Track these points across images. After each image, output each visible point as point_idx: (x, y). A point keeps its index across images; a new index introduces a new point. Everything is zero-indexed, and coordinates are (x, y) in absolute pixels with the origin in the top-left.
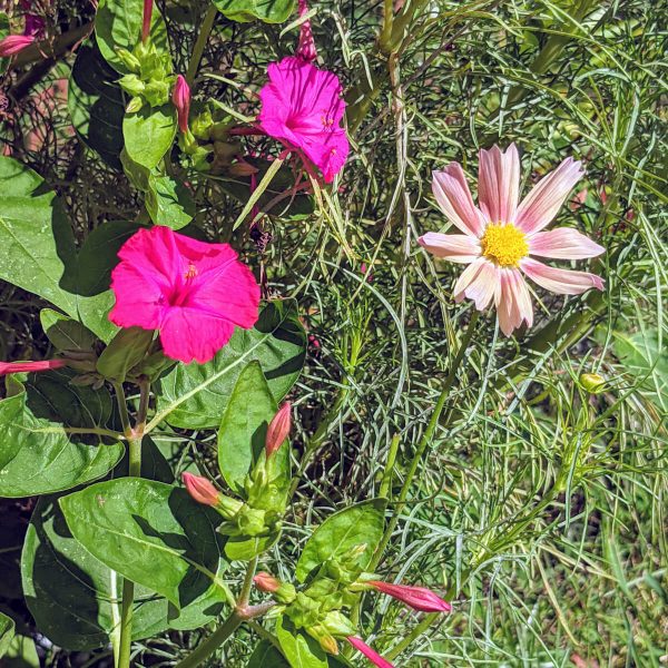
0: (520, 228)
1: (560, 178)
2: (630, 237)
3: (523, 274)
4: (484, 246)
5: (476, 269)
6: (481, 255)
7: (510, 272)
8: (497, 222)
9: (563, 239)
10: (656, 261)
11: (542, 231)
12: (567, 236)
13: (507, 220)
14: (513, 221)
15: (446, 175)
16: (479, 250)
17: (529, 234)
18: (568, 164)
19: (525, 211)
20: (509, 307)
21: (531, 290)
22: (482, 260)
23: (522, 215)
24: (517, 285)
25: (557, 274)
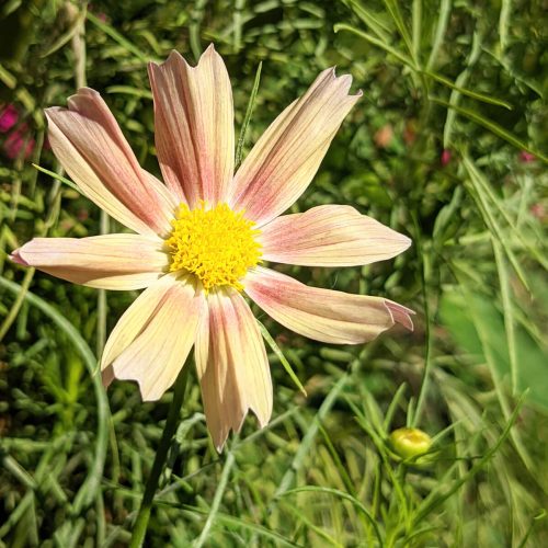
0: (242, 210)
1: (314, 109)
2: (450, 192)
3: (252, 304)
4: (170, 252)
5: (155, 303)
6: (167, 271)
7: (226, 301)
8: (197, 201)
9: (327, 229)
10: (496, 234)
11: (289, 212)
12: (335, 221)
13: (217, 196)
14: (229, 197)
15: (75, 115)
16: (163, 259)
17: (261, 222)
18: (327, 81)
19: (251, 176)
20: (222, 381)
21: (268, 337)
22: (170, 281)
23: (246, 184)
24: (240, 329)
25: (317, 301)
